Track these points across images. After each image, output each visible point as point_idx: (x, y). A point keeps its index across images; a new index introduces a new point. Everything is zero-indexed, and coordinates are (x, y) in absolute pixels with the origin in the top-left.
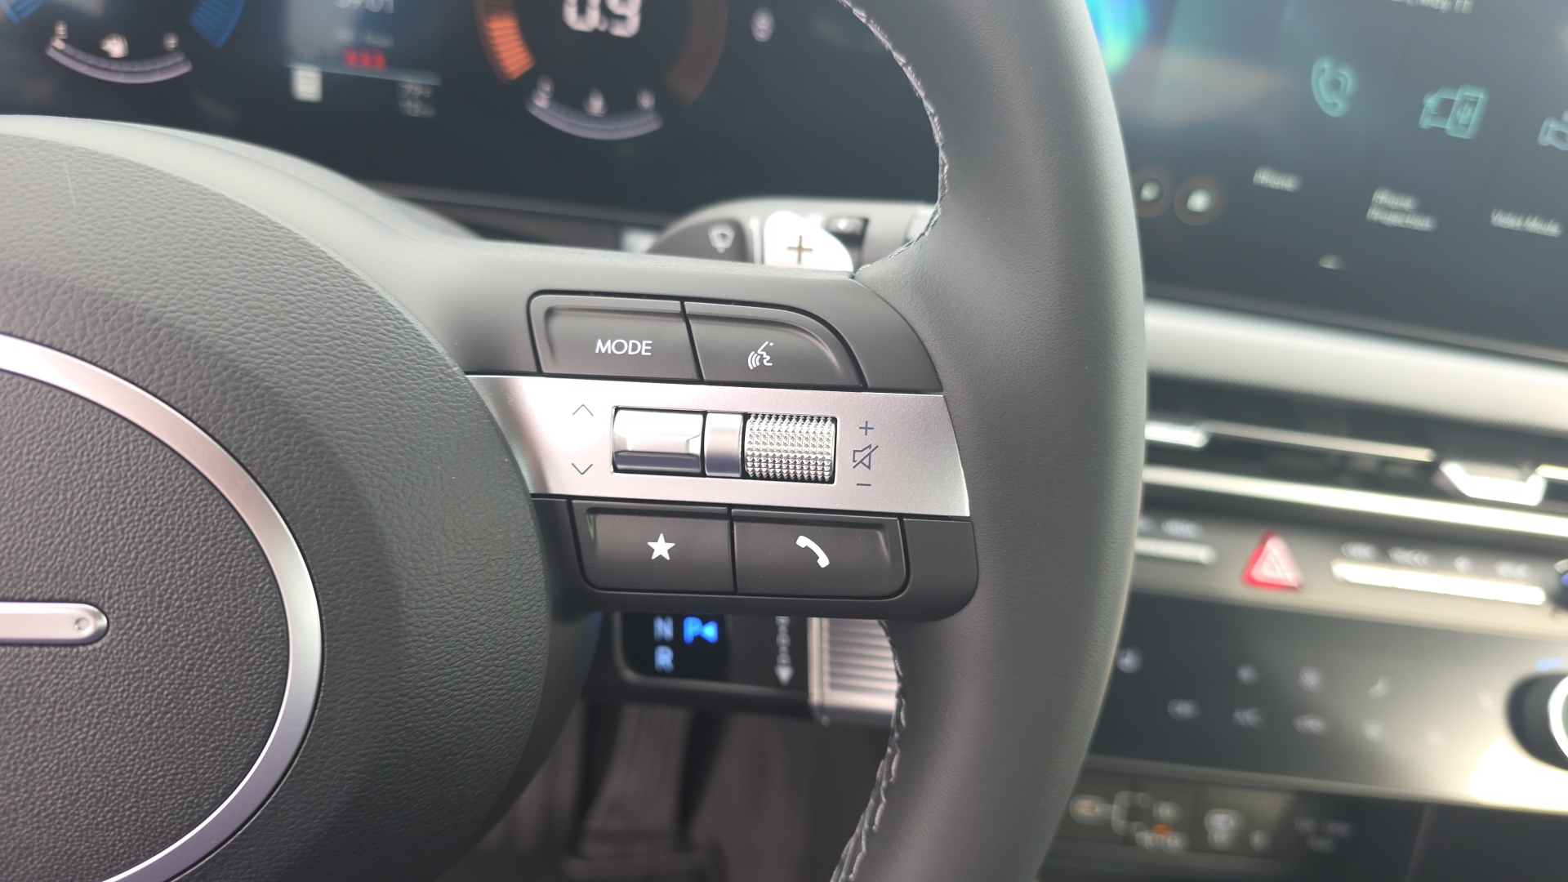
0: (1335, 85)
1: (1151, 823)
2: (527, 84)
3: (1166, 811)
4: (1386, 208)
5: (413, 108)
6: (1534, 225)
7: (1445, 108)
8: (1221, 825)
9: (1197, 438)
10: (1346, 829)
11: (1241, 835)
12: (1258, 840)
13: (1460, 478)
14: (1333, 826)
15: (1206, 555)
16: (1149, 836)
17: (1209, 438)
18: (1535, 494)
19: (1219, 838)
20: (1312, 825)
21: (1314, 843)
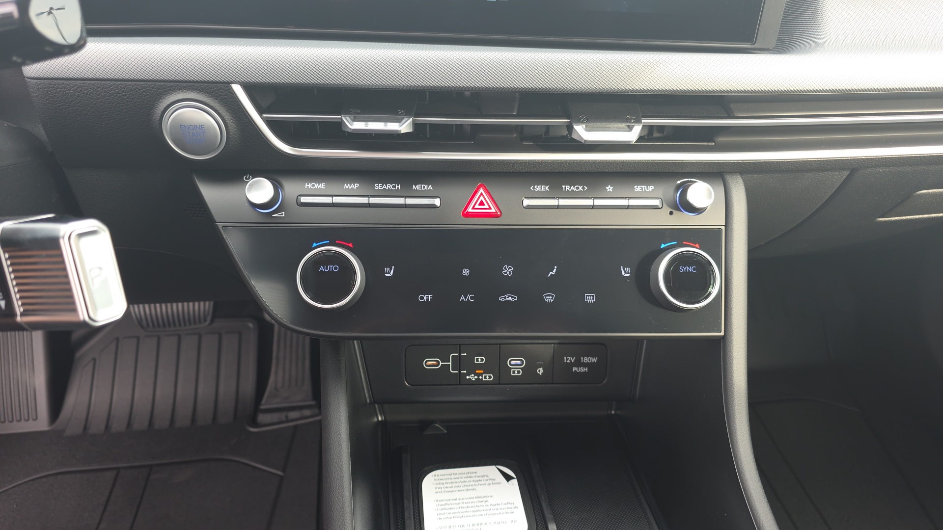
1: (473, 368)
3: (480, 360)
9: (404, 127)
10: (595, 360)
11: (529, 369)
12: (540, 371)
13: (582, 132)
14: (586, 360)
15: (437, 202)
16: (473, 377)
17: (416, 125)
18: (632, 135)
19: (516, 372)
20: (570, 359)
21: (574, 369)
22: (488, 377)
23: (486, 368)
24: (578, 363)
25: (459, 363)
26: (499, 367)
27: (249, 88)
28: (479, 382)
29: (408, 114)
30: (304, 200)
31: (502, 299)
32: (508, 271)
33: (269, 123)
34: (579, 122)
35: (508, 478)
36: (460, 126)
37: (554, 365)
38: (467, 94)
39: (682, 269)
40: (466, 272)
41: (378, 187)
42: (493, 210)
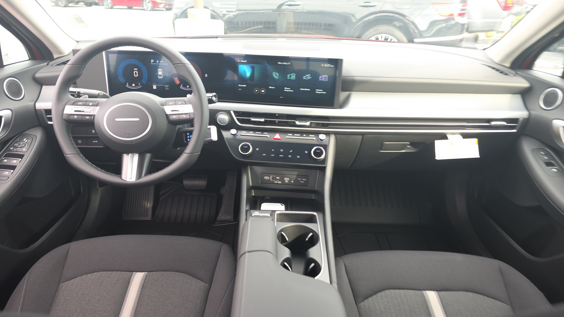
0: (276, 75)
1: (276, 180)
2: (179, 85)
3: (278, 178)
4: (287, 90)
5: (167, 89)
6: (306, 89)
7: (290, 76)
8: (287, 180)
9: (262, 120)
10: (305, 180)
11: (290, 181)
12: (292, 182)
13: (297, 123)
14: (303, 179)
15: (268, 136)
16: (276, 182)
17: (265, 120)
18: (308, 124)
19: (287, 182)
20: (300, 179)
21: (301, 182)
22: (280, 182)
23: (279, 180)
24: (302, 180)
25: (273, 178)
26: (282, 180)
27: (235, 112)
28: (278, 184)
29: (263, 118)
30: (241, 134)
31: (280, 156)
32: (282, 150)
33: (238, 119)
34: (297, 121)
35: (282, 205)
36: (275, 121)
37: (296, 180)
38: (277, 115)
39: (317, 151)
40: (273, 150)
41: (257, 133)
42: (280, 138)
